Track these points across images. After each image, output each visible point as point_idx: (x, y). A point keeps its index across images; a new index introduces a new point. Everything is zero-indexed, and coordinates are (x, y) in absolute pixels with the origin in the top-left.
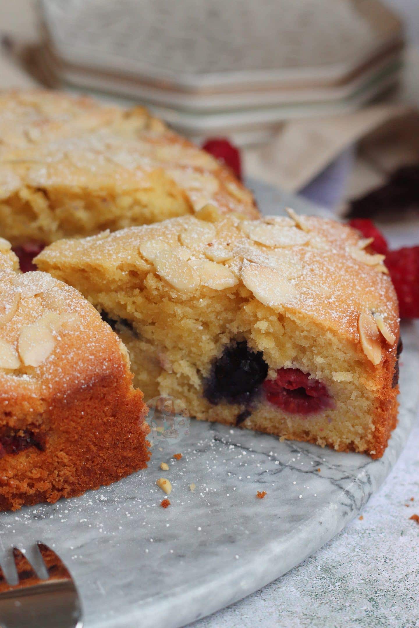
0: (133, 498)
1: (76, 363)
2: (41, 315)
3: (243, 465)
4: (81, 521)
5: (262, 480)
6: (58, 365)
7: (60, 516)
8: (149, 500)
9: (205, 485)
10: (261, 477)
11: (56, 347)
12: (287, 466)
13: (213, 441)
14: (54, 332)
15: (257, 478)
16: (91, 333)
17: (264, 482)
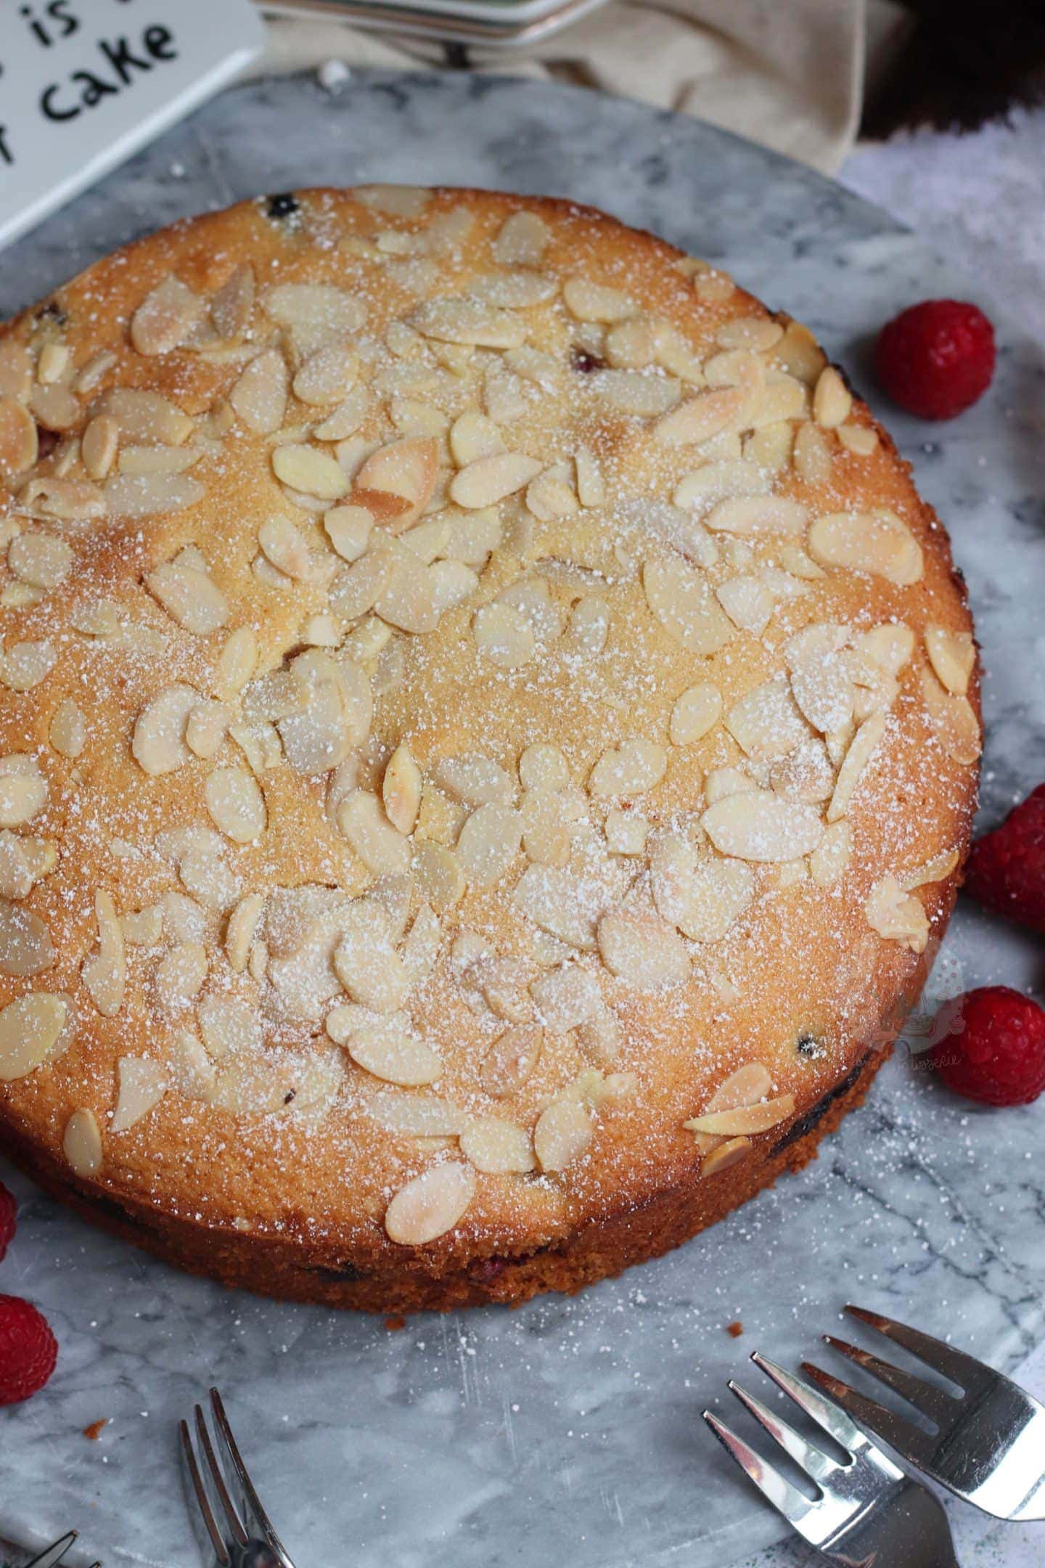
0: (686, 1304)
1: (625, 1173)
2: (576, 1075)
3: (870, 1245)
4: (602, 1349)
5: (895, 1288)
6: (594, 1177)
7: (571, 1334)
8: (713, 1312)
9: (803, 1287)
10: (894, 1277)
11: (594, 1142)
12: (939, 1256)
13: (831, 1175)
14: (593, 1112)
15: (886, 1280)
16: (654, 1112)
17: (897, 1293)
